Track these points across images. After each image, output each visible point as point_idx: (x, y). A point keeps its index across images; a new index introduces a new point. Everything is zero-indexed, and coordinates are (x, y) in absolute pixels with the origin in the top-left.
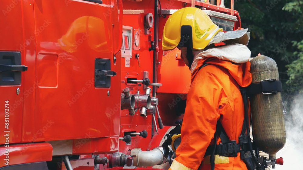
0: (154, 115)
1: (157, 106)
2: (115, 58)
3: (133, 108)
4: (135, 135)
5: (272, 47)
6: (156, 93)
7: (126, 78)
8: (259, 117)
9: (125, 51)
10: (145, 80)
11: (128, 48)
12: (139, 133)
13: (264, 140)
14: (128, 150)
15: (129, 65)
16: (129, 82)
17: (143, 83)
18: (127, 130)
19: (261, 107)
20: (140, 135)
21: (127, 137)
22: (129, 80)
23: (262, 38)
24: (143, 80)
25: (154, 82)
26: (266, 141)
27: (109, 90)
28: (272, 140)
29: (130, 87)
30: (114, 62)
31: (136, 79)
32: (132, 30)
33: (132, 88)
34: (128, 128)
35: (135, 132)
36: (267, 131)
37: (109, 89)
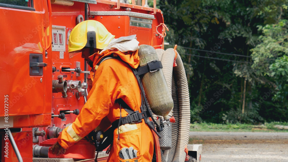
0: (85, 97)
1: (86, 89)
2: (46, 53)
3: (65, 92)
4: (69, 113)
5: (238, 31)
6: (88, 79)
7: (61, 67)
8: (151, 90)
9: (60, 46)
10: (76, 69)
11: (62, 44)
12: (73, 112)
13: (158, 106)
14: (64, 125)
15: (63, 57)
16: (63, 71)
17: (75, 71)
18: (62, 109)
19: (151, 83)
20: (74, 113)
21: (61, 115)
22: (63, 69)
23: (228, 23)
24: (75, 69)
25: (85, 70)
26: (160, 107)
27: (42, 78)
28: (164, 105)
29: (64, 74)
30: (46, 56)
31: (70, 68)
32: (65, 29)
33: (66, 75)
34: (63, 107)
35: (69, 110)
36: (159, 99)
37: (42, 76)
